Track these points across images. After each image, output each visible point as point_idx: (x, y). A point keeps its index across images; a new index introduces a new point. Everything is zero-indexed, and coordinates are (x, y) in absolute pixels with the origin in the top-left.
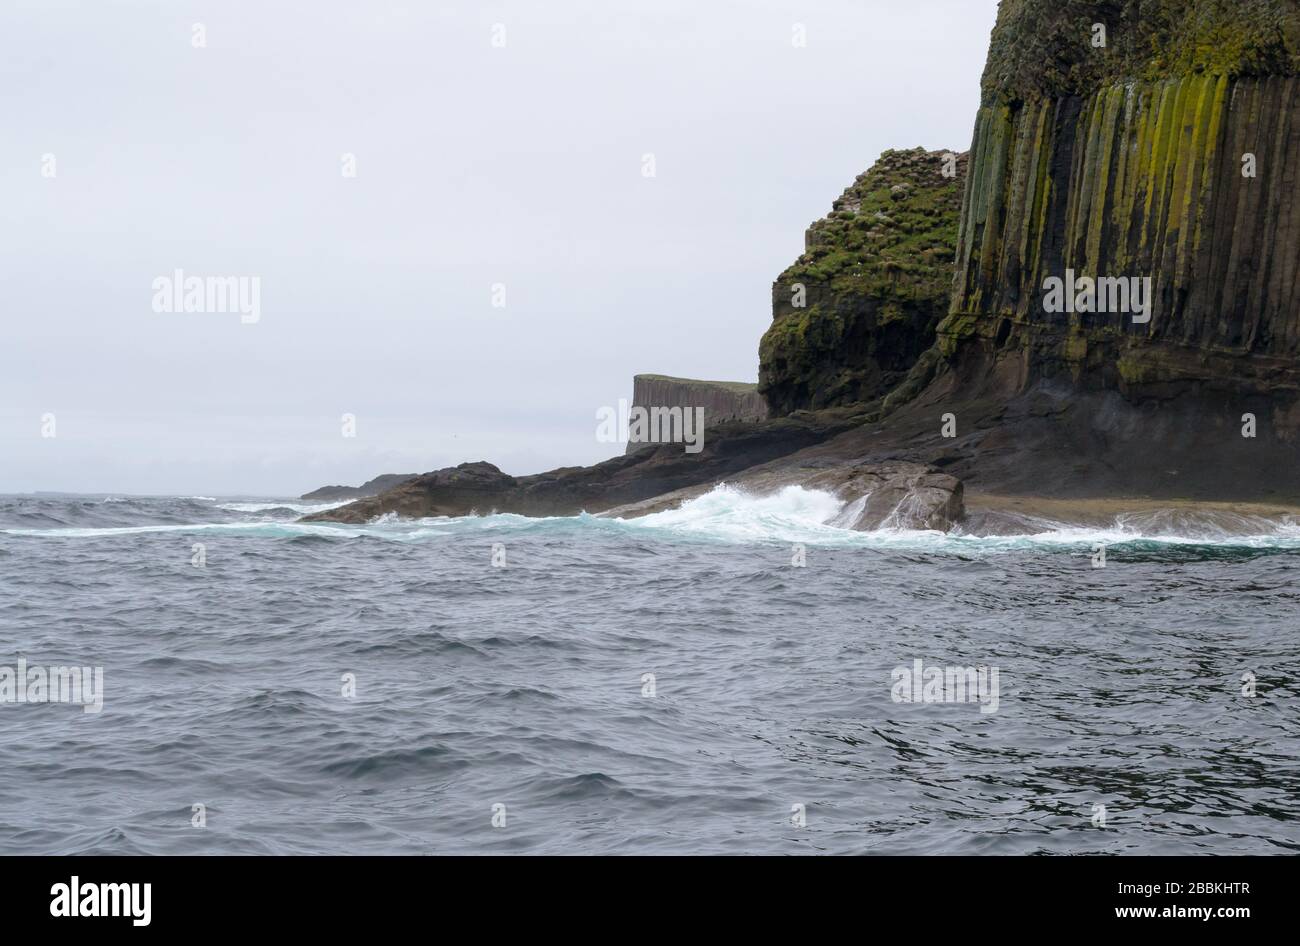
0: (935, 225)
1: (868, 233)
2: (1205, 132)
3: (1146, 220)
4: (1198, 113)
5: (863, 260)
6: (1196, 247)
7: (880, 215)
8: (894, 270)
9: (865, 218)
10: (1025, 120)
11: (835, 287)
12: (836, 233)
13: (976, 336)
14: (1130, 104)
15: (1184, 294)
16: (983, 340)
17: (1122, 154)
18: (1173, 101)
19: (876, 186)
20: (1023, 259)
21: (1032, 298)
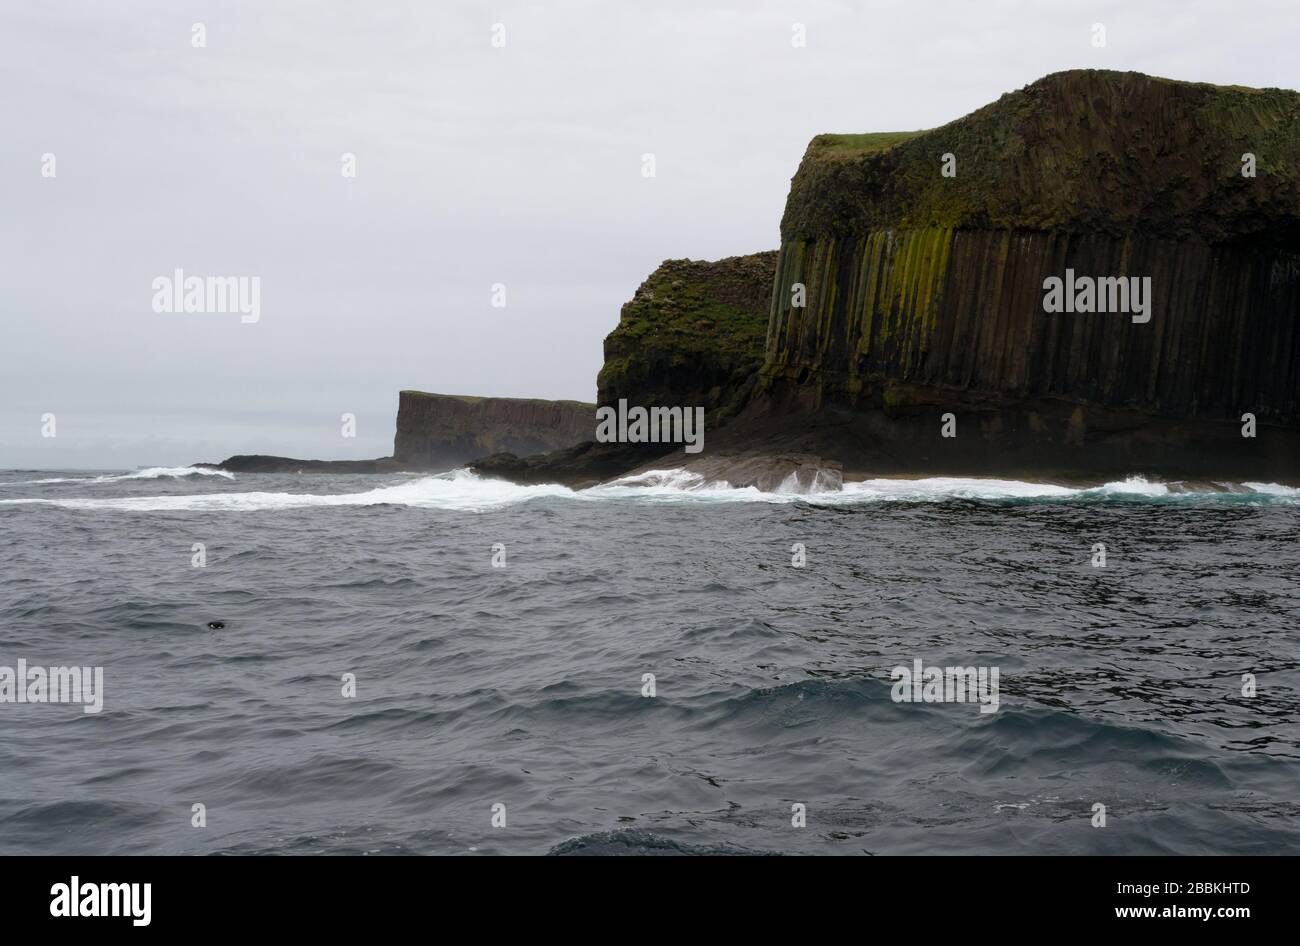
0: (700, 306)
1: (661, 311)
2: (939, 261)
3: (900, 312)
4: (935, 249)
5: (659, 327)
6: (933, 328)
7: (666, 300)
8: (679, 333)
9: (658, 301)
10: (818, 250)
11: (644, 343)
12: (641, 310)
13: (784, 377)
14: (890, 243)
15: (926, 354)
16: (789, 380)
17: (885, 272)
18: (918, 241)
19: (662, 281)
20: (819, 332)
21: (824, 355)
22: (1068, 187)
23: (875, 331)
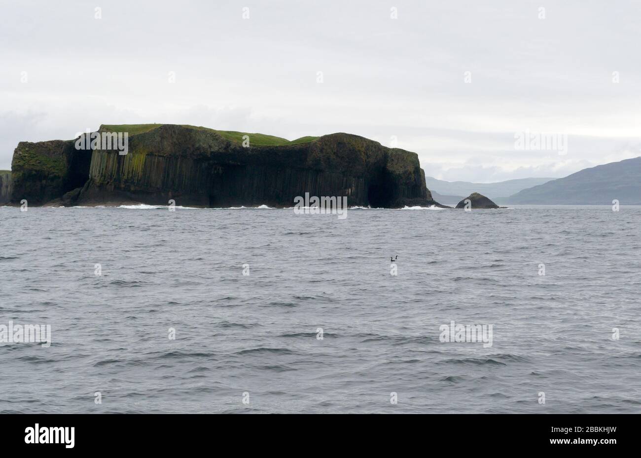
1: (26, 158)
2: (143, 161)
3: (134, 171)
4: (142, 158)
6: (142, 175)
10: (112, 156)
14: (131, 156)
16: (104, 184)
18: (138, 156)
20: (113, 174)
21: (114, 179)
22: (169, 148)
23: (128, 175)
